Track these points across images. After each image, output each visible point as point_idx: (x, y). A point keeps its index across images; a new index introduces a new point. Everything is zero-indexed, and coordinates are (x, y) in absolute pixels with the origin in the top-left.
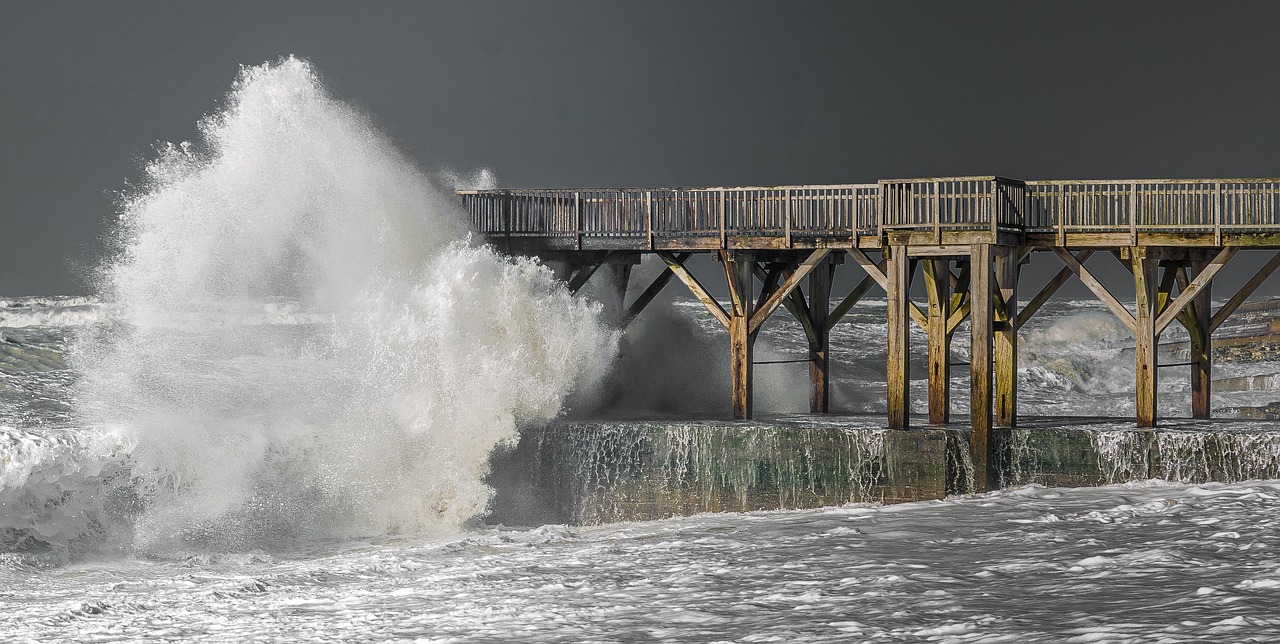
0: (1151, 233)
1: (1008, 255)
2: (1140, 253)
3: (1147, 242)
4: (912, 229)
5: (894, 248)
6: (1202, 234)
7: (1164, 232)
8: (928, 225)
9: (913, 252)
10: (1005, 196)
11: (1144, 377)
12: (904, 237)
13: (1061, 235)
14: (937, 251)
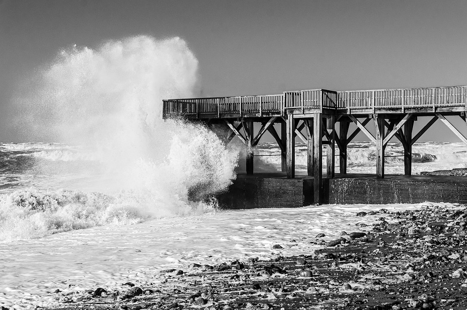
0: (380, 109)
1: (331, 118)
2: (376, 116)
3: (378, 112)
4: (295, 109)
5: (289, 115)
6: (397, 109)
7: (384, 109)
8: (299, 107)
9: (295, 117)
10: (327, 96)
11: (379, 161)
12: (292, 111)
13: (349, 110)
14: (303, 116)
